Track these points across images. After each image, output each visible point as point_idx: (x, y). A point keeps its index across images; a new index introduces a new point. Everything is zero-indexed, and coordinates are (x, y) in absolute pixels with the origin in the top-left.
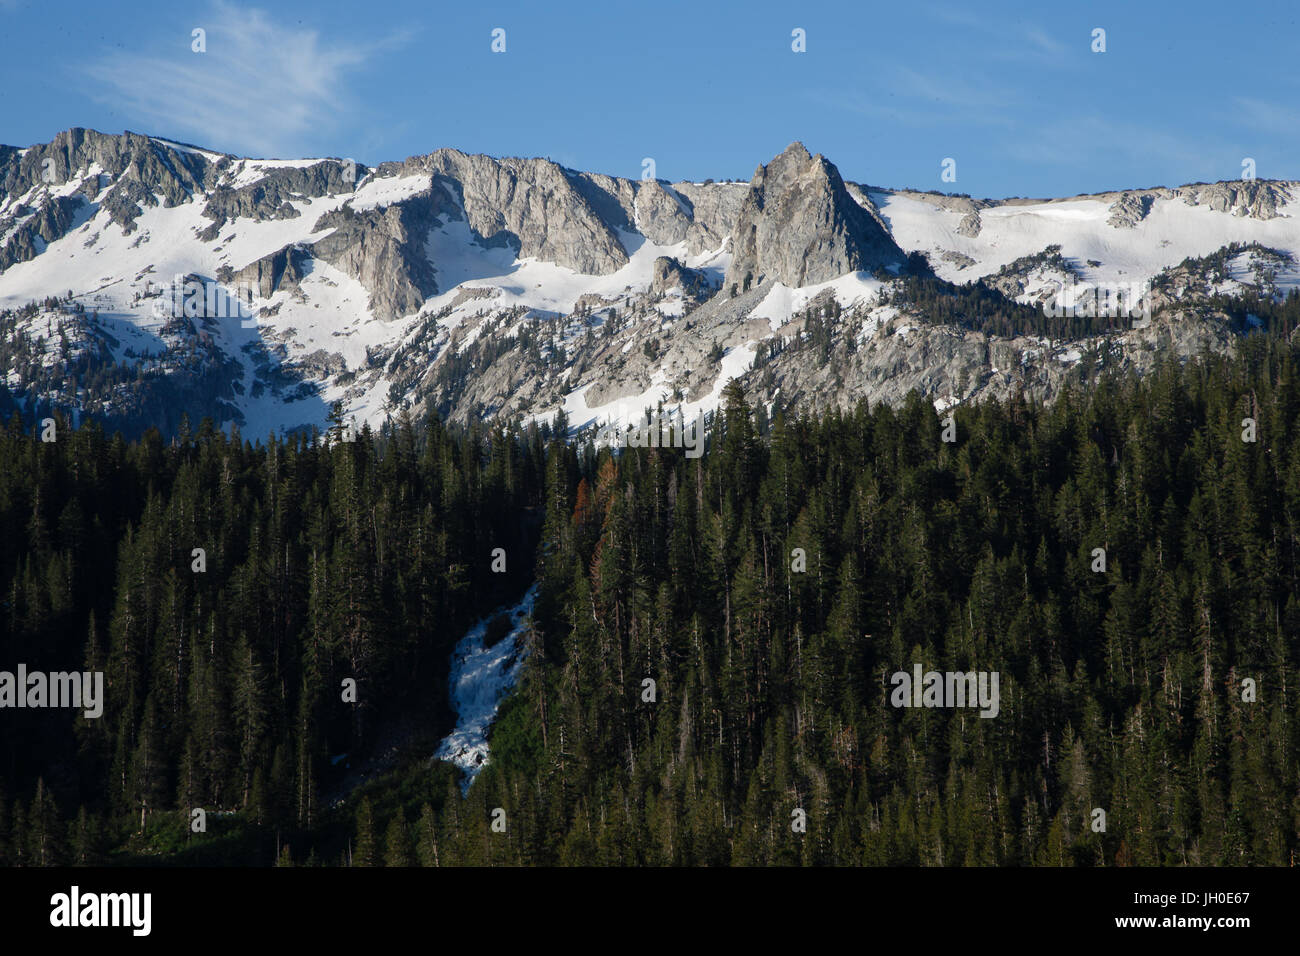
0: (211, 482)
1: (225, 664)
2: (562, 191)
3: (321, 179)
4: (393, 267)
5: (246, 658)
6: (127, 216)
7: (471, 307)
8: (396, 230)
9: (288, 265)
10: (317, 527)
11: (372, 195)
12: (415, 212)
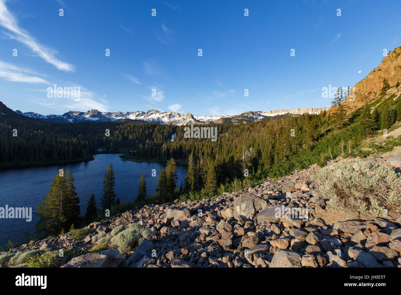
0: (160, 126)
1: (160, 135)
2: (177, 114)
3: (165, 113)
4: (168, 117)
5: (161, 135)
6: (155, 114)
7: (172, 120)
8: (169, 115)
9: (163, 117)
10: (165, 129)
11: (167, 114)
12: (170, 115)
